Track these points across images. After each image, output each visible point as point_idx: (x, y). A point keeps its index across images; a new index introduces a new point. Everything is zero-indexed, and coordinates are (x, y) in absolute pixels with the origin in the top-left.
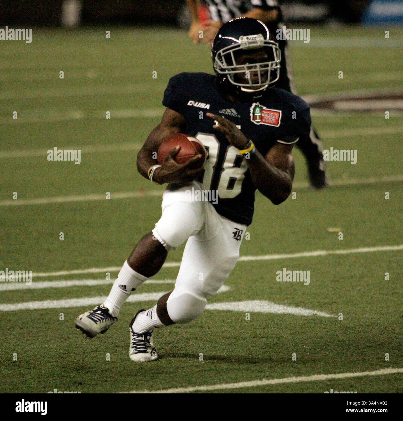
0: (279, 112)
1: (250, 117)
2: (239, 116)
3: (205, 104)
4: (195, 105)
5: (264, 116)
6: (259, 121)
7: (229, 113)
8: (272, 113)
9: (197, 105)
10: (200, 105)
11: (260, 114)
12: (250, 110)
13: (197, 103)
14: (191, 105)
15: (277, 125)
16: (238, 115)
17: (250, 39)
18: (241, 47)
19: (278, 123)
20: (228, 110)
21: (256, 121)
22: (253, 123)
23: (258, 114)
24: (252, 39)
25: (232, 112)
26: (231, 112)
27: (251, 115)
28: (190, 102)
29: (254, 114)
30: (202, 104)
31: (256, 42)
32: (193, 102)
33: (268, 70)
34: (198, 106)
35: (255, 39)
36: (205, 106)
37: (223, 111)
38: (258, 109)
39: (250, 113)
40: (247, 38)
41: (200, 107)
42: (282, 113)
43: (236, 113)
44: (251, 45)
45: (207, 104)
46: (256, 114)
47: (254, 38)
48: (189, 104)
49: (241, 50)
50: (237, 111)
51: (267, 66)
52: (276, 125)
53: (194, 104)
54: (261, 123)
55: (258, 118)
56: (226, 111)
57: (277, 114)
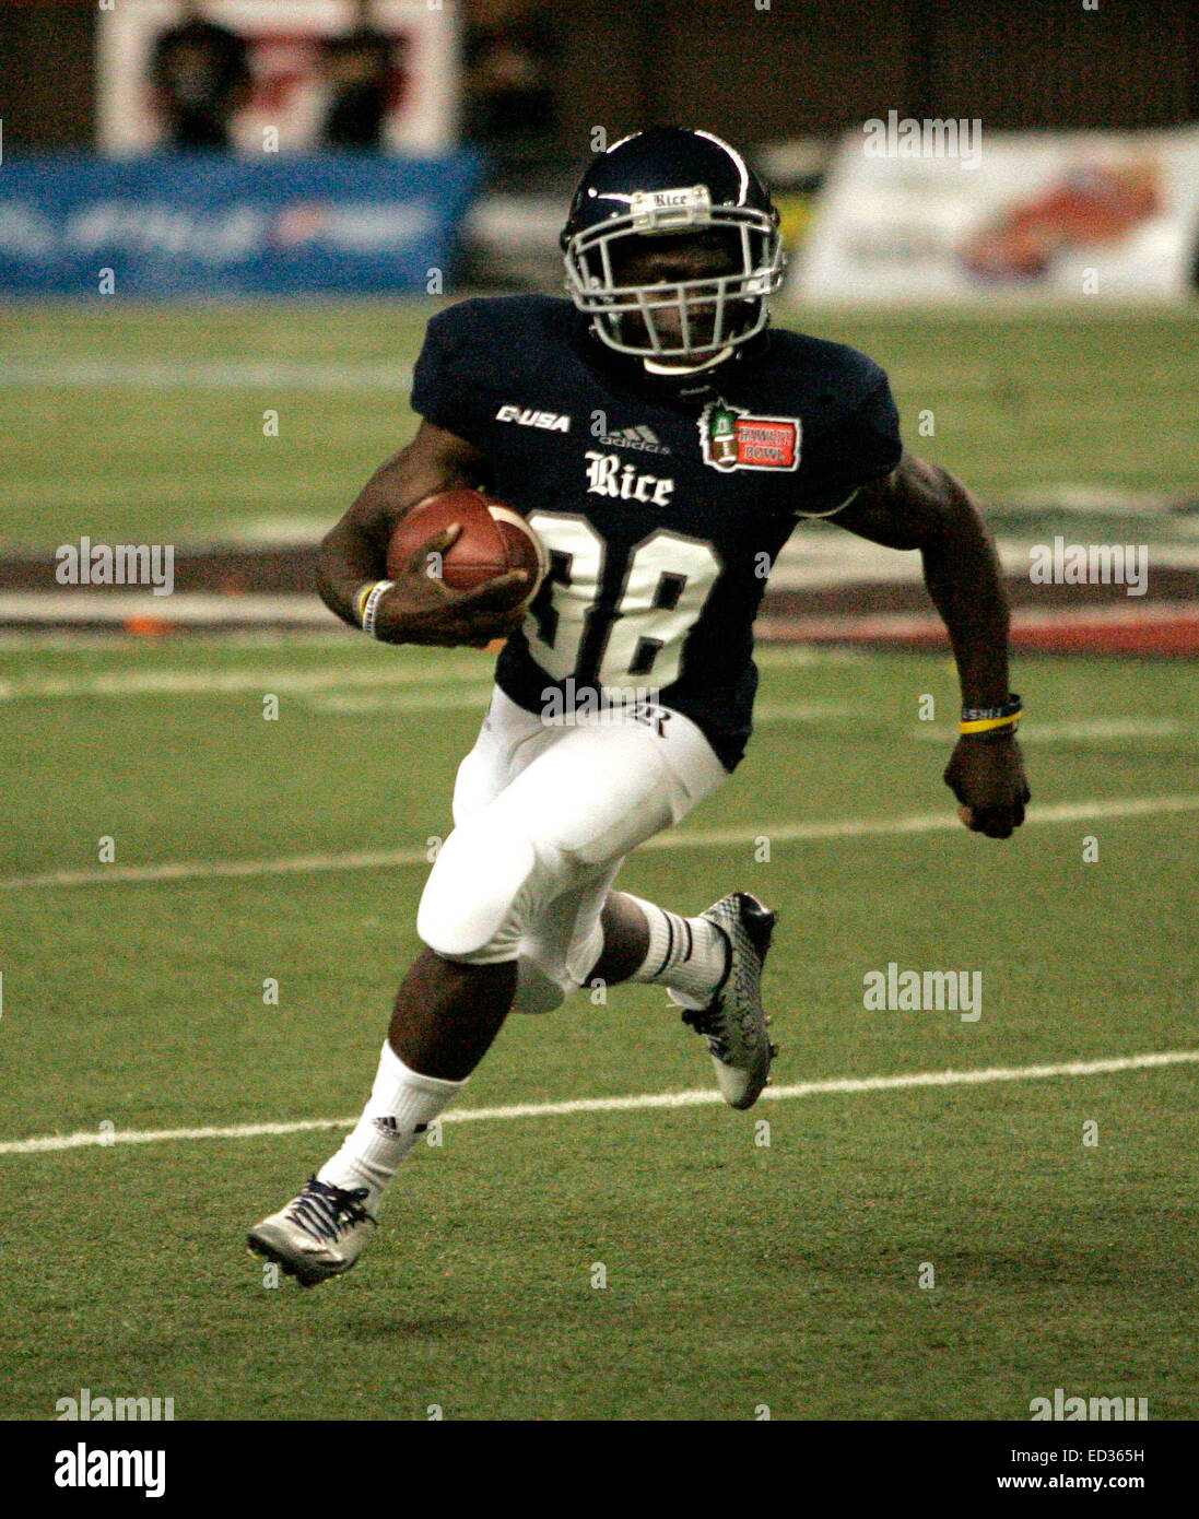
0: (792, 425)
1: (700, 449)
2: (666, 451)
3: (553, 417)
4: (523, 420)
5: (743, 441)
6: (733, 458)
7: (633, 441)
8: (770, 430)
9: (530, 418)
10: (537, 421)
11: (731, 437)
12: (698, 428)
13: (527, 413)
14: (508, 419)
15: (791, 466)
16: (662, 444)
17: (665, 201)
18: (635, 229)
19: (794, 459)
20: (630, 433)
21: (723, 460)
22: (711, 468)
23: (724, 439)
24: (671, 201)
25: (642, 439)
26: (637, 438)
27: (704, 443)
28: (504, 409)
29: (711, 438)
30: (545, 415)
31: (683, 213)
32: (514, 410)
33: (713, 305)
34: (530, 423)
35: (682, 202)
36: (556, 420)
37: (614, 438)
38: (723, 422)
39: (699, 436)
40: (658, 199)
41: (538, 425)
42: (803, 425)
43: (656, 442)
44: (667, 223)
45: (560, 413)
46: (717, 439)
47: (678, 200)
48: (501, 416)
49: (635, 236)
50: (657, 432)
51: (713, 290)
52: (787, 466)
53: (516, 417)
54: (737, 466)
55: (726, 450)
56: (623, 436)
57: (787, 431)
